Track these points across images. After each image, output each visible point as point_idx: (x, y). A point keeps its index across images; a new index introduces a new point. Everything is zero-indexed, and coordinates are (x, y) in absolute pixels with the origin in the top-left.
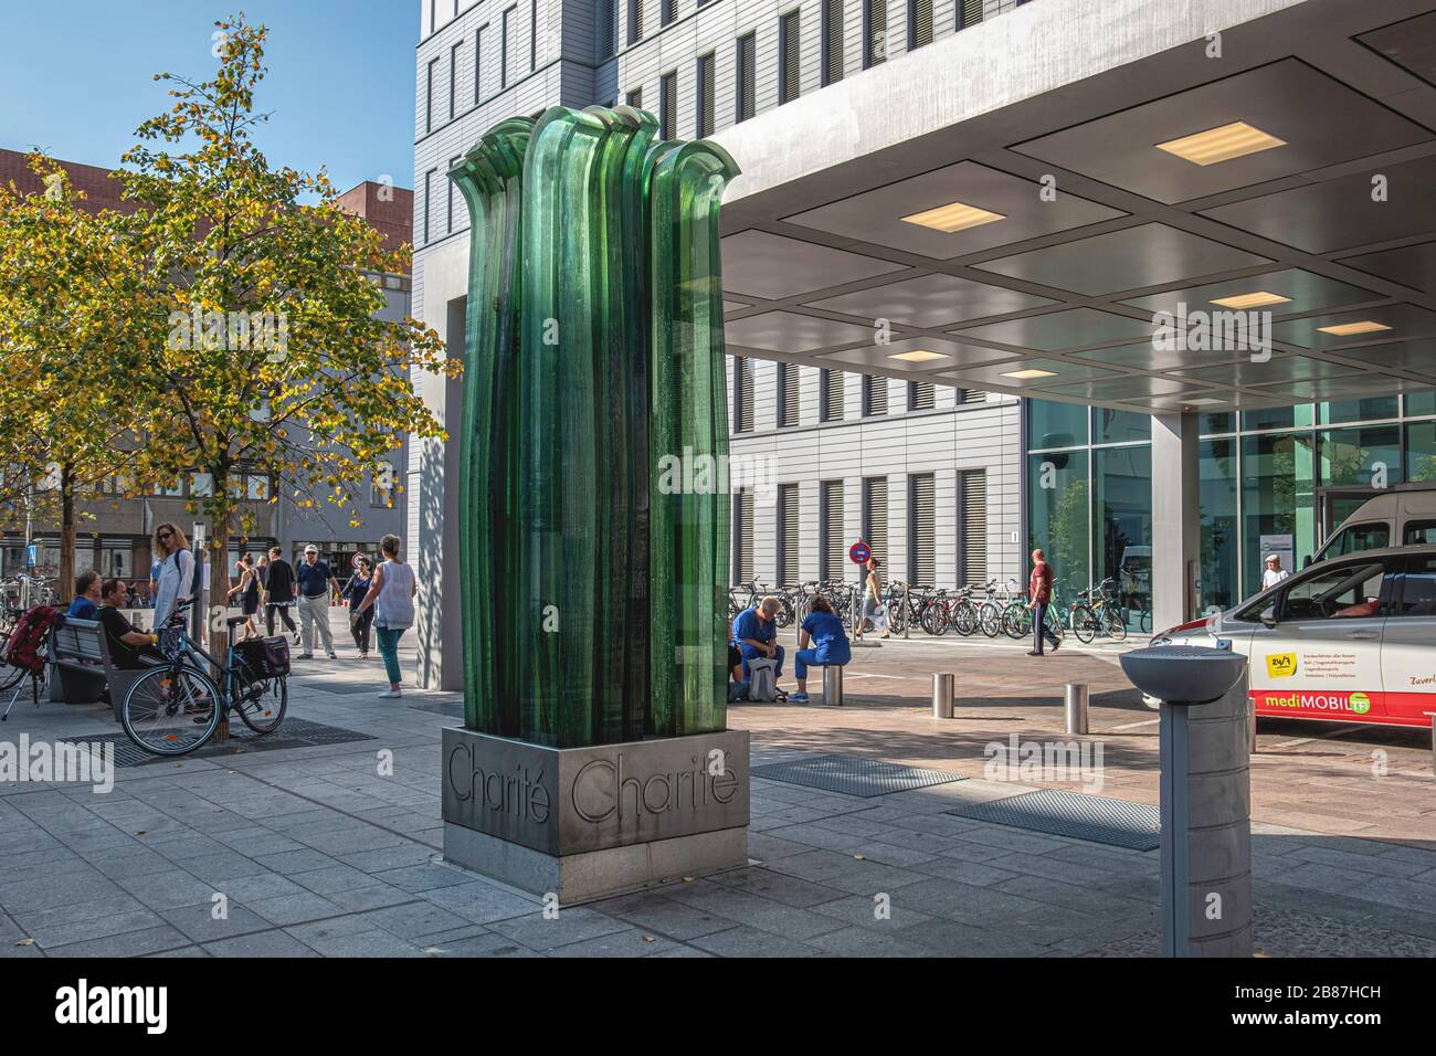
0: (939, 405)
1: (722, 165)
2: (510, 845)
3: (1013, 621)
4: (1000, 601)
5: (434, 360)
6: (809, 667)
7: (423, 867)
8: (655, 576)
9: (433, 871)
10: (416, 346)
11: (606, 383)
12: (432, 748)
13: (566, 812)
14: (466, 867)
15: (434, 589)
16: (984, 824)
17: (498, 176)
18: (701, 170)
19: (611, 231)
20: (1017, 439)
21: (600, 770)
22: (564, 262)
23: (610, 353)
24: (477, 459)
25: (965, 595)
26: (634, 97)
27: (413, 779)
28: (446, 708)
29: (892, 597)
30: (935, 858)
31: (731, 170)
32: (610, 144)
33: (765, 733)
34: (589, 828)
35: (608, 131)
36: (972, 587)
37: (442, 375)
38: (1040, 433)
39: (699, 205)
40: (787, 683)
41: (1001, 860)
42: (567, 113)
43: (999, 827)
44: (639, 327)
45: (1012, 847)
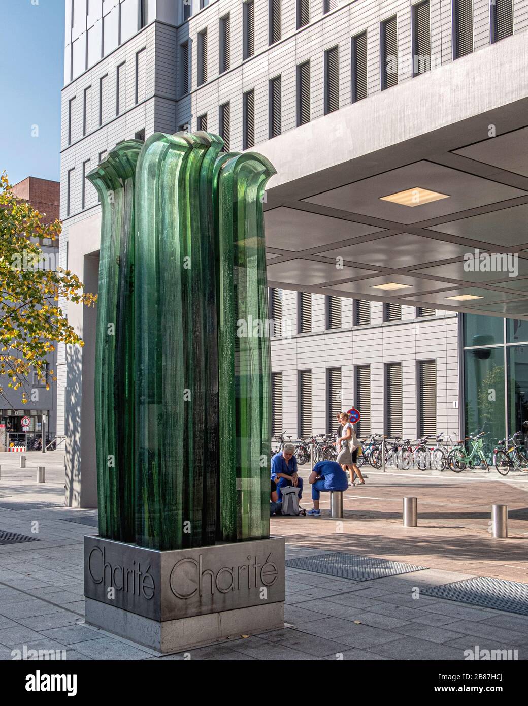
0: (404, 318)
1: (264, 168)
2: (129, 614)
3: (454, 460)
4: (446, 447)
5: (76, 294)
6: (320, 492)
7: (72, 627)
8: (223, 436)
9: (79, 630)
10: (64, 286)
11: (190, 312)
12: (76, 547)
13: (166, 593)
14: (99, 628)
15: (75, 442)
16: (440, 600)
17: (119, 178)
18: (250, 172)
19: (193, 213)
20: (456, 340)
21: (187, 565)
22: (163, 233)
23: (193, 291)
24: (107, 360)
25: (423, 443)
26: (202, 120)
27: (64, 568)
28: (85, 520)
29: (374, 444)
30: (409, 623)
31: (270, 171)
32: (192, 156)
33: (292, 537)
34: (180, 603)
35: (191, 148)
36: (427, 438)
37: (81, 304)
38: (472, 335)
39: (250, 193)
40: (306, 503)
41: (452, 625)
42: (163, 137)
43: (450, 602)
44: (212, 275)
45: (459, 616)
